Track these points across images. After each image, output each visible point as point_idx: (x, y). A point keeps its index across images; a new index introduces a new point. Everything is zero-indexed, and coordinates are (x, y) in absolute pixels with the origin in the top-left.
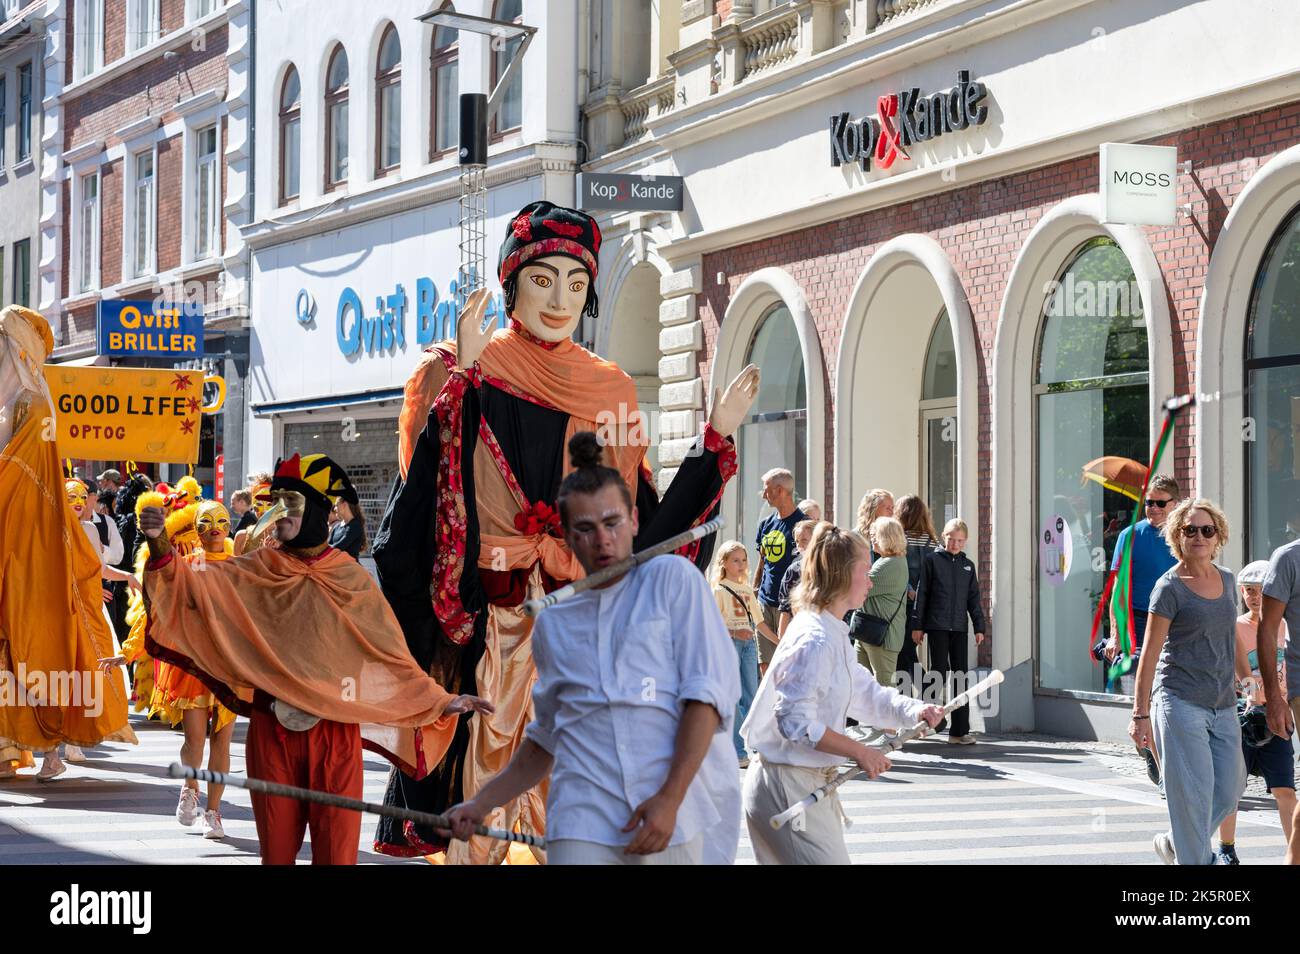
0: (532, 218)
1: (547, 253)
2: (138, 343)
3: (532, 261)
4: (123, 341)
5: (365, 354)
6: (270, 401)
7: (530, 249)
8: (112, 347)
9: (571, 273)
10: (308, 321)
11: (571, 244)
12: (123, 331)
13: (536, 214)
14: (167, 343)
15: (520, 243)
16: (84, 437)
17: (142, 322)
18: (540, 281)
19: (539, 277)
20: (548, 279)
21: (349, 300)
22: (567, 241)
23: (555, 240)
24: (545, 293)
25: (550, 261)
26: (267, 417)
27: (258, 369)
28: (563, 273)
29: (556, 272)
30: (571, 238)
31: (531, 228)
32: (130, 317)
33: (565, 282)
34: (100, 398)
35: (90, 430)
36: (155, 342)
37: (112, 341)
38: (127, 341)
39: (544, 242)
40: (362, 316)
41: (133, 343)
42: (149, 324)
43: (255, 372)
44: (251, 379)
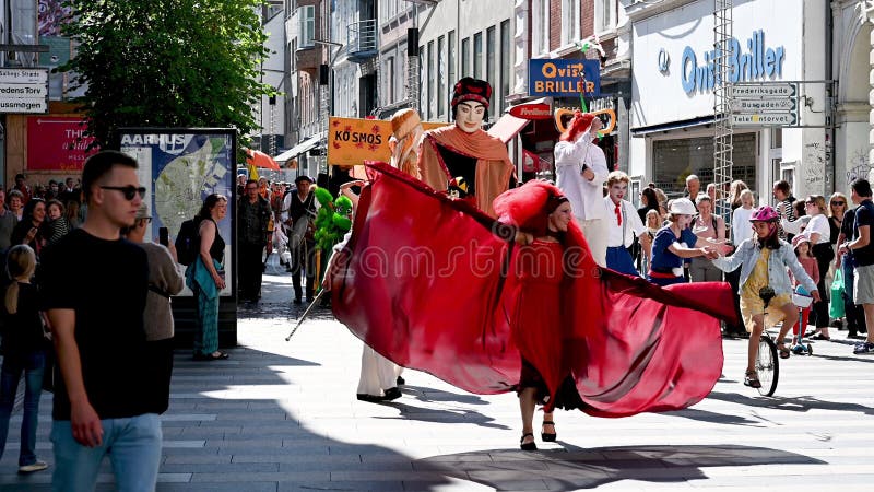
1: (467, 99)
2: (554, 87)
3: (462, 102)
4: (544, 86)
5: (698, 92)
6: (644, 125)
7: (461, 98)
8: (537, 90)
10: (665, 71)
11: (477, 96)
12: (545, 79)
14: (574, 87)
15: (457, 95)
17: (557, 73)
18: (464, 110)
19: (464, 108)
20: (467, 109)
21: (689, 56)
23: (471, 94)
24: (466, 114)
25: (468, 103)
26: (641, 136)
27: (636, 103)
28: (474, 107)
29: (470, 107)
30: (476, 93)
31: (462, 89)
32: (549, 70)
33: (474, 110)
36: (566, 87)
37: (537, 86)
38: (547, 87)
39: (466, 95)
40: (696, 65)
41: (551, 87)
42: (562, 74)
43: (635, 104)
44: (633, 111)
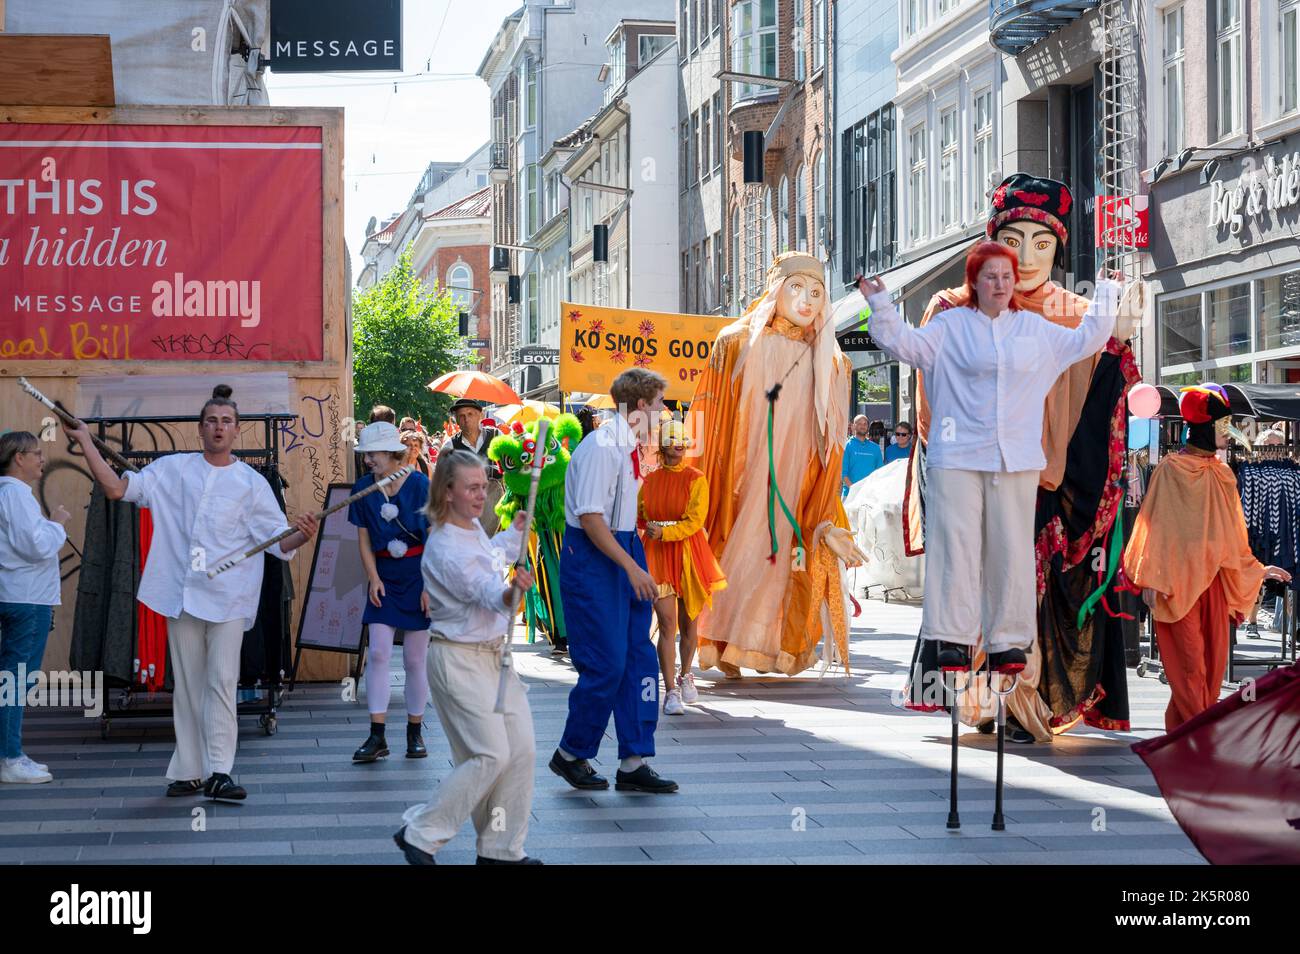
0: (1008, 189)
1: (1015, 219)
3: (1005, 225)
9: (1035, 235)
11: (1035, 211)
13: (1012, 186)
15: (998, 209)
16: (692, 380)
18: (1011, 242)
19: (1009, 238)
20: (1016, 240)
22: (1031, 209)
23: (1021, 208)
25: (1017, 226)
28: (1029, 236)
30: (1034, 206)
31: (1005, 198)
33: (1031, 242)
34: (705, 344)
35: (696, 374)
39: (1013, 210)
